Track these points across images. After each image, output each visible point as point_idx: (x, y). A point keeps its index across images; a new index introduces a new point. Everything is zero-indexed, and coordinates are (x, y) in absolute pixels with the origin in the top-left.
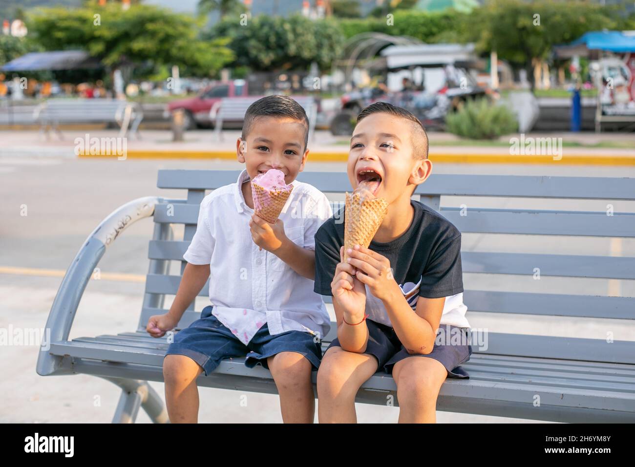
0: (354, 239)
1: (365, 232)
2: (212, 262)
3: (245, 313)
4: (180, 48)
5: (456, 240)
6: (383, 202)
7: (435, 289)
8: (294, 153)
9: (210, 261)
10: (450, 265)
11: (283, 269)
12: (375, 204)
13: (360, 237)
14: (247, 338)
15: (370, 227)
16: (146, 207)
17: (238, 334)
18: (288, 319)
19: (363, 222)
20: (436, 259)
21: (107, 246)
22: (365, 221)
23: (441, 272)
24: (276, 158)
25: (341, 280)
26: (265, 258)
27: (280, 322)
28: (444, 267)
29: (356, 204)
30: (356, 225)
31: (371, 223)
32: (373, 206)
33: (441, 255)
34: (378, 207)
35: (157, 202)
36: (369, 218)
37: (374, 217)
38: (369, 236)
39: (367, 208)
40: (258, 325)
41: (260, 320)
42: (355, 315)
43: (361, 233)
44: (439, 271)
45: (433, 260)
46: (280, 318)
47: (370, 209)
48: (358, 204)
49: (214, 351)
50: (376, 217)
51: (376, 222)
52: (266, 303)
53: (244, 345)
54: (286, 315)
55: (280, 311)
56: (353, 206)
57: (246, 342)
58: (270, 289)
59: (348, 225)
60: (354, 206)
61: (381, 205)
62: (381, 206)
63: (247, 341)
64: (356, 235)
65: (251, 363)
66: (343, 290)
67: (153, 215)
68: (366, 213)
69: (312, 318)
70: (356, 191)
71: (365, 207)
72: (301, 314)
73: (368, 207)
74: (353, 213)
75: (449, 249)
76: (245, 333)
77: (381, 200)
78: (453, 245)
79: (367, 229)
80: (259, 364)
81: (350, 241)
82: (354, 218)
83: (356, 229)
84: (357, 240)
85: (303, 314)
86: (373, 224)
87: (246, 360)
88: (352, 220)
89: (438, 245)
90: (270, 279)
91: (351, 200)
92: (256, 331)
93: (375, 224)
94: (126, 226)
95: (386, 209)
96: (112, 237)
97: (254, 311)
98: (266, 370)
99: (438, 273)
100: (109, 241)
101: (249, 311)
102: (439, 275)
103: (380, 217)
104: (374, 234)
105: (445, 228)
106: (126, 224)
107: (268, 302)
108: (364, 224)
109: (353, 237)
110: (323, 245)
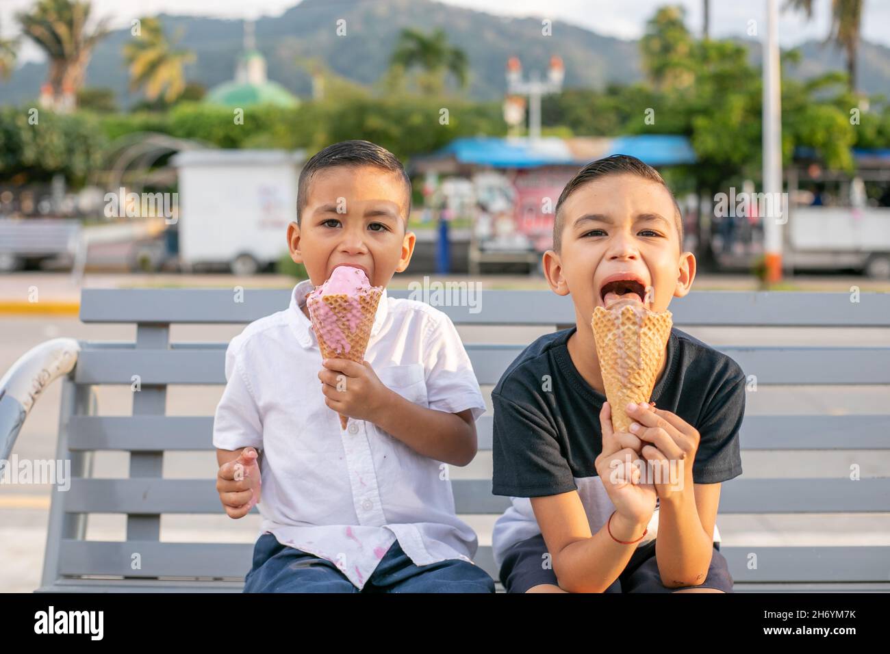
0: (633, 387)
3: (349, 534)
5: (741, 383)
7: (711, 468)
8: (386, 229)
10: (734, 425)
12: (661, 322)
13: (643, 383)
14: (360, 576)
18: (433, 540)
19: (646, 355)
20: (710, 418)
22: (648, 353)
23: (720, 438)
27: (422, 545)
28: (724, 430)
29: (629, 325)
32: (658, 326)
33: (718, 410)
36: (654, 348)
39: (649, 328)
40: (377, 552)
43: (643, 373)
44: (716, 437)
45: (705, 420)
46: (419, 539)
47: (654, 330)
48: (634, 323)
53: (357, 589)
56: (623, 328)
57: (359, 584)
60: (626, 327)
63: (361, 582)
64: (636, 379)
68: (650, 338)
71: (647, 328)
73: (652, 327)
74: (626, 341)
75: (731, 399)
76: (357, 569)
78: (737, 393)
81: (625, 391)
82: (629, 348)
84: (638, 387)
89: (715, 393)
91: (617, 318)
92: (375, 563)
94: (43, 390)
99: (714, 440)
101: (356, 529)
102: (716, 444)
105: (723, 366)
108: (648, 357)
109: (630, 383)
110: (519, 408)
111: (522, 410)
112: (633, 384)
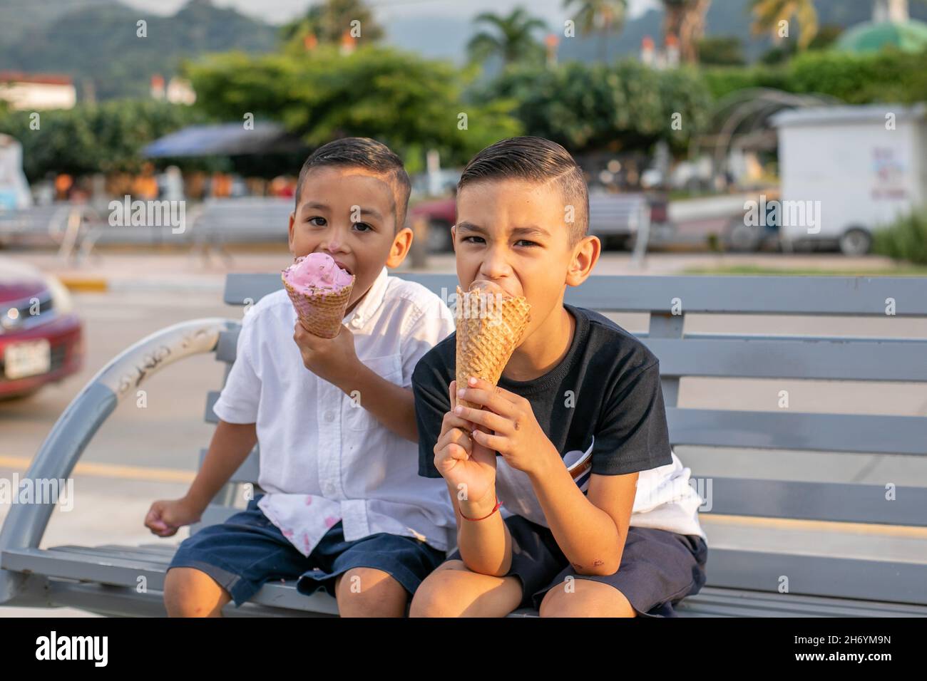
0: (472, 370)
1: (490, 357)
2: (259, 421)
3: (309, 503)
4: (433, 118)
5: (649, 371)
6: (522, 303)
7: (616, 459)
8: (371, 229)
9: (255, 417)
10: (641, 416)
11: (366, 426)
12: (508, 307)
13: (483, 367)
14: (307, 543)
15: (499, 348)
16: (202, 336)
17: (294, 537)
18: (378, 514)
19: (487, 340)
21: (119, 396)
22: (490, 339)
23: (625, 428)
24: (337, 236)
25: (451, 445)
26: (339, 410)
27: (365, 519)
28: (630, 419)
30: (475, 345)
31: (502, 340)
33: (623, 399)
34: (513, 313)
35: (224, 329)
36: (498, 333)
37: (507, 330)
38: (498, 363)
40: (327, 521)
41: (333, 514)
42: (477, 501)
43: (485, 359)
44: (622, 427)
46: (364, 513)
49: (250, 563)
50: (510, 330)
51: (510, 338)
52: (342, 488)
53: (303, 556)
54: (376, 507)
55: (366, 499)
57: (305, 550)
58: (347, 463)
59: (461, 345)
61: (518, 309)
62: (518, 311)
63: (308, 549)
64: (476, 364)
65: (307, 587)
66: (455, 461)
67: (215, 349)
69: (426, 513)
70: (474, 284)
72: (403, 505)
74: (469, 325)
75: (636, 388)
76: (305, 537)
77: (518, 301)
78: (644, 379)
79: (494, 353)
80: (322, 590)
81: (464, 373)
82: (472, 332)
83: (475, 351)
84: (477, 371)
85: (411, 506)
86: (505, 342)
87: (298, 581)
88: (467, 336)
89: (617, 380)
90: (346, 446)
92: (323, 531)
93: (509, 342)
94: (159, 365)
95: (527, 315)
96: (132, 381)
97: (325, 500)
98: (332, 598)
99: (620, 430)
100: (124, 387)
101: (316, 499)
102: (622, 434)
103: (517, 330)
104: (507, 359)
105: (629, 351)
106: (160, 360)
107: (344, 486)
108: (490, 343)
109: (470, 366)
110: (422, 389)
111: (425, 392)
112: (472, 368)
